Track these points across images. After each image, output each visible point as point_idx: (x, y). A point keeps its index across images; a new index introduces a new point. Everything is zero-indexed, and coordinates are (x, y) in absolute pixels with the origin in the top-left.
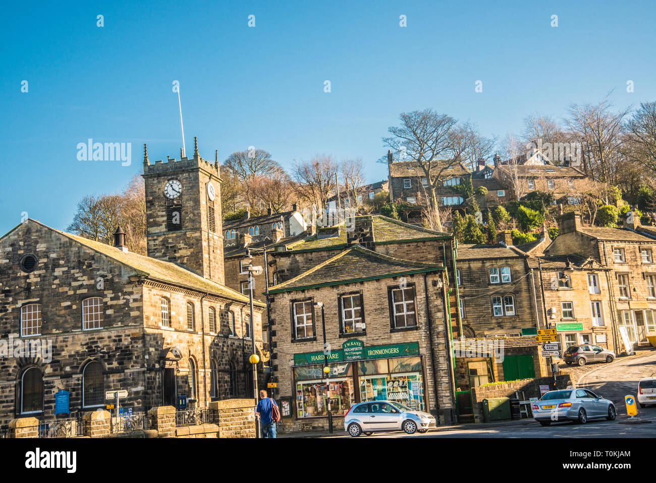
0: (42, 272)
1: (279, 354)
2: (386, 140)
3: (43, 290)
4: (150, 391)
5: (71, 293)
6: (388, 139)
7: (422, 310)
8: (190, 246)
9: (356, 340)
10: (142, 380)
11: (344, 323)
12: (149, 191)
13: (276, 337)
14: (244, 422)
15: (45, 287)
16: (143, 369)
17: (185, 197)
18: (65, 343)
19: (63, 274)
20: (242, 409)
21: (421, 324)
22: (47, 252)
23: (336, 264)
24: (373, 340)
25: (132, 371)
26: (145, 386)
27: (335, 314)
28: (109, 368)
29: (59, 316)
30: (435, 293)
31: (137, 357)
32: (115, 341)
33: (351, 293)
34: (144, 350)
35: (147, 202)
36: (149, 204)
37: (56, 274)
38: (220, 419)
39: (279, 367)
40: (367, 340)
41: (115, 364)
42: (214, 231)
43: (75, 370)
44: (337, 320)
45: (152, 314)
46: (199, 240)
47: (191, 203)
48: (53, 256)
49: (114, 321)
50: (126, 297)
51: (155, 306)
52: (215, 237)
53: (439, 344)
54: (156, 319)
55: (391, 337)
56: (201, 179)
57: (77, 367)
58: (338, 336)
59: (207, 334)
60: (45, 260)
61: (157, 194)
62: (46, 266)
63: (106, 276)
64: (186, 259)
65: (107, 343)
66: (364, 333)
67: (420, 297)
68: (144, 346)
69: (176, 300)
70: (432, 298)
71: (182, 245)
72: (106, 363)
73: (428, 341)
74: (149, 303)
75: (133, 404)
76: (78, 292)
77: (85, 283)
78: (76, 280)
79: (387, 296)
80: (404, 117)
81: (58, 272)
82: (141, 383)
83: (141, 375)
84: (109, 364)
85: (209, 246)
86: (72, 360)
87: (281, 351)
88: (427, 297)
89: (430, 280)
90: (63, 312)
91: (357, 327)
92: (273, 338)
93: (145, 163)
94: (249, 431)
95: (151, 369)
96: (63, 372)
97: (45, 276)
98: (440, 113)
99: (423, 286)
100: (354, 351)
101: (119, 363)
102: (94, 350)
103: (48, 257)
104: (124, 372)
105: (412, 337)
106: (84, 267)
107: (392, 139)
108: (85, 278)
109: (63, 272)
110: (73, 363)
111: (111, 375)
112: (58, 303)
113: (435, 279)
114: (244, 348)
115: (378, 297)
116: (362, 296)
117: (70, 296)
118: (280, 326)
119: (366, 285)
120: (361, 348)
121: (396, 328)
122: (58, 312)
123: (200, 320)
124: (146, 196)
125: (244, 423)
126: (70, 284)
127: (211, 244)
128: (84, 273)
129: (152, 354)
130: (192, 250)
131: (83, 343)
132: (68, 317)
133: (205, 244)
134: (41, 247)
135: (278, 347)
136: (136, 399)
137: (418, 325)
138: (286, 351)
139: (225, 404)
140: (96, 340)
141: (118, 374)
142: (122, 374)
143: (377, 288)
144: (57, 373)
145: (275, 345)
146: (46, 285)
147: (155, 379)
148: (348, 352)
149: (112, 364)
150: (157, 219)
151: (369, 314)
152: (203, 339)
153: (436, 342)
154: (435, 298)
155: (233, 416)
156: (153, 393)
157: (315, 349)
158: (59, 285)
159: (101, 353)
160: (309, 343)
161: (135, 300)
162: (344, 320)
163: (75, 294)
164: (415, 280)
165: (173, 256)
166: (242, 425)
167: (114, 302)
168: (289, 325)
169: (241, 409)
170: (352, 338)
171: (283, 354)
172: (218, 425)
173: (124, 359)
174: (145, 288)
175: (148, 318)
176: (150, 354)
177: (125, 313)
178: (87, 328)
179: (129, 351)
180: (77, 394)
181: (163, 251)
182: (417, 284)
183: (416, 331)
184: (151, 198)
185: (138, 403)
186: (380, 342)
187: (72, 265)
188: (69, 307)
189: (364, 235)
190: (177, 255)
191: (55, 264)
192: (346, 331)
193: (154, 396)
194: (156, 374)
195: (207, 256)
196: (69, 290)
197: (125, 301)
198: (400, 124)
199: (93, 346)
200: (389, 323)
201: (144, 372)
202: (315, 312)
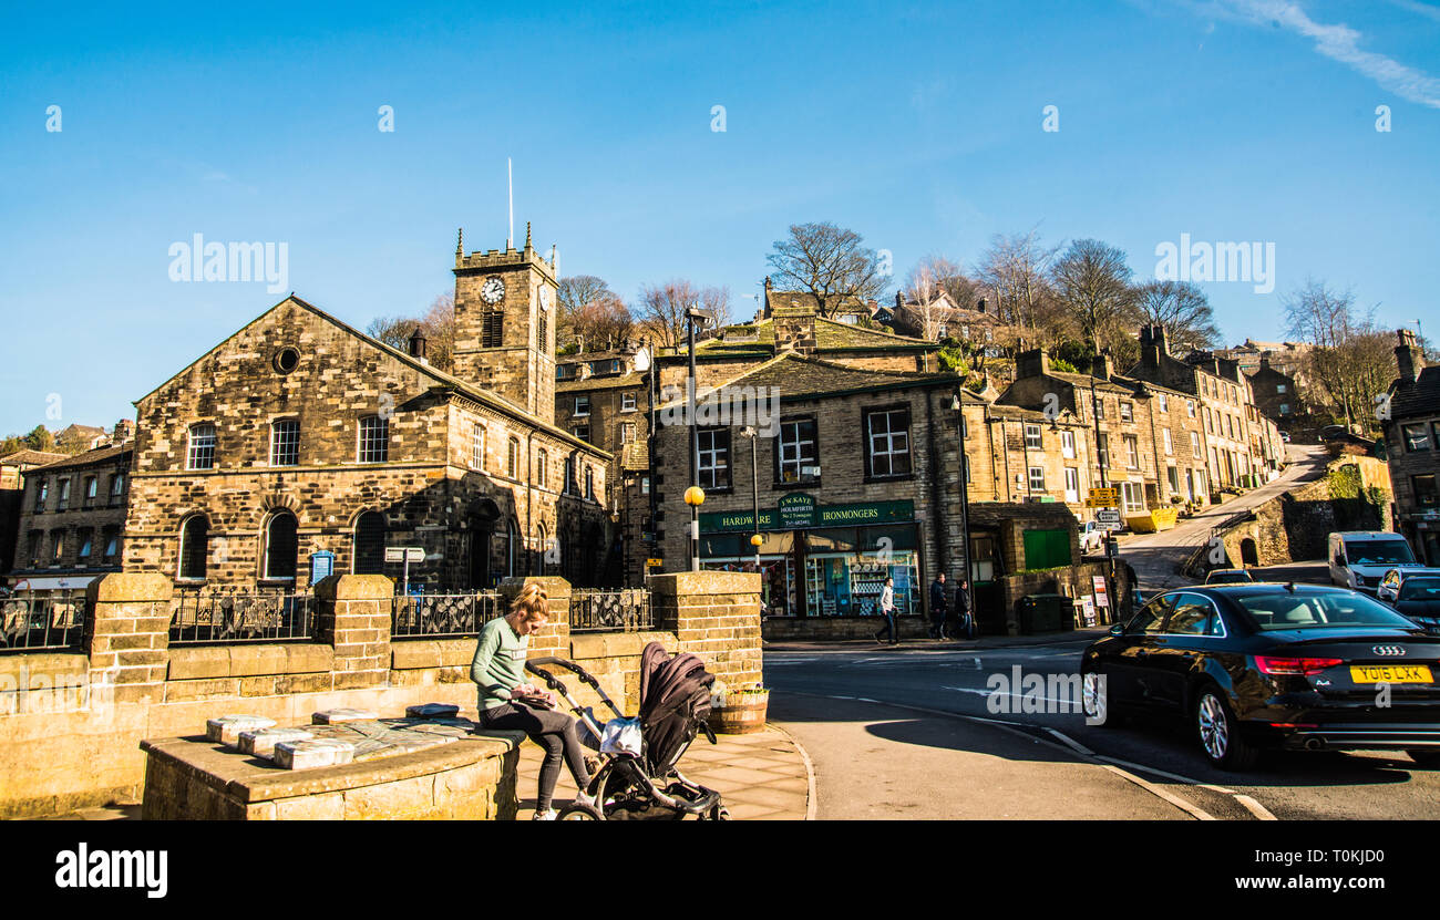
0: (306, 374)
1: (667, 513)
2: (771, 257)
3: (305, 400)
4: (451, 562)
5: (343, 407)
6: (773, 256)
7: (921, 447)
8: (512, 369)
9: (803, 495)
10: (441, 545)
11: (781, 466)
12: (461, 291)
13: (663, 486)
14: (736, 631)
15: (308, 396)
16: (442, 528)
17: (508, 302)
18: (330, 481)
19: (334, 378)
20: (731, 597)
21: (919, 470)
22: (314, 346)
23: (762, 377)
24: (832, 494)
25: (427, 529)
26: (444, 554)
27: (768, 451)
28: (392, 523)
29: (324, 440)
30: (946, 421)
31: (435, 509)
32: (403, 482)
33: (797, 417)
34: (445, 498)
35: (457, 306)
36: (459, 310)
37: (323, 378)
38: (680, 619)
39: (667, 535)
40: (822, 496)
41: (401, 517)
42: (545, 351)
43: (342, 522)
44: (771, 461)
45: (459, 446)
46: (524, 362)
47: (517, 311)
48: (321, 351)
49: (404, 452)
50: (423, 418)
51: (465, 436)
52: (546, 361)
53: (950, 503)
54: (465, 455)
55: (864, 490)
56: (532, 278)
57: (346, 518)
58: (770, 487)
59: (534, 487)
60: (310, 357)
61: (470, 297)
62: (311, 367)
63: (396, 385)
64: (504, 386)
65: (391, 485)
66: (816, 482)
67: (919, 426)
68: (446, 492)
69: (494, 432)
70: (940, 428)
71: (501, 368)
72: (388, 516)
73: (929, 499)
74: (456, 431)
75: (426, 579)
76: (354, 406)
77: (364, 394)
78: (351, 388)
79: (859, 423)
80: (794, 231)
81: (327, 375)
82: (438, 548)
83: (440, 537)
84: (392, 517)
85: (537, 371)
86: (338, 506)
87: (671, 508)
88: (931, 427)
89: (937, 399)
90: (330, 435)
91: (804, 472)
92: (658, 486)
93: (459, 254)
94: (749, 654)
95: (454, 529)
96: (325, 524)
97: (308, 381)
98: (842, 228)
99: (923, 407)
100: (799, 513)
101: (407, 516)
102: (372, 494)
103: (315, 353)
104: (414, 530)
105: (902, 491)
106: (365, 370)
107: (778, 257)
108: (365, 386)
109: (335, 377)
110: (341, 511)
111: (395, 533)
112: (324, 420)
113: (947, 396)
114: (581, 513)
115: (844, 424)
116: (815, 423)
117: (343, 411)
118: (670, 468)
119: (824, 405)
120: (811, 508)
121: (873, 476)
122: (323, 434)
123: (527, 465)
124: (457, 298)
125: (737, 633)
126: (343, 394)
127: (540, 369)
128: (364, 379)
129: (457, 506)
130: (513, 375)
131: (357, 483)
132: (337, 443)
133: (532, 368)
134: (306, 338)
135: (667, 503)
136: (430, 572)
137: (913, 472)
138: (679, 509)
139: (693, 582)
140: (375, 479)
141: (406, 533)
142: (412, 533)
143: (842, 410)
144: (316, 524)
145: (661, 498)
146: (310, 393)
147: (459, 544)
148: (788, 513)
149: (396, 516)
150: (469, 331)
151: (827, 453)
152: (529, 494)
153: (944, 500)
154: (945, 427)
155: (712, 612)
156: (456, 564)
157: (730, 507)
158: (329, 395)
159: (382, 499)
160: (719, 498)
161: (436, 424)
162: (782, 461)
163: (349, 409)
164: (910, 398)
165: (487, 381)
166: (732, 638)
167: (405, 425)
168: (686, 467)
169: (729, 597)
170: (796, 491)
171: (674, 514)
172: (676, 634)
173: (416, 510)
174: (453, 407)
175: (453, 452)
176: (453, 506)
177: (420, 442)
178: (364, 460)
179: (424, 498)
180: (345, 558)
181: (474, 374)
182: (913, 404)
183: (909, 482)
184: (462, 301)
185: (434, 578)
186: (845, 499)
187: (348, 366)
188: (339, 428)
189: (800, 337)
190: (493, 381)
191: (325, 365)
192: (785, 480)
193: (457, 569)
194: (461, 537)
195: (534, 385)
196: (342, 402)
197: (421, 424)
198: (787, 238)
199: (371, 488)
200: (862, 468)
201: (444, 533)
202: (733, 447)
